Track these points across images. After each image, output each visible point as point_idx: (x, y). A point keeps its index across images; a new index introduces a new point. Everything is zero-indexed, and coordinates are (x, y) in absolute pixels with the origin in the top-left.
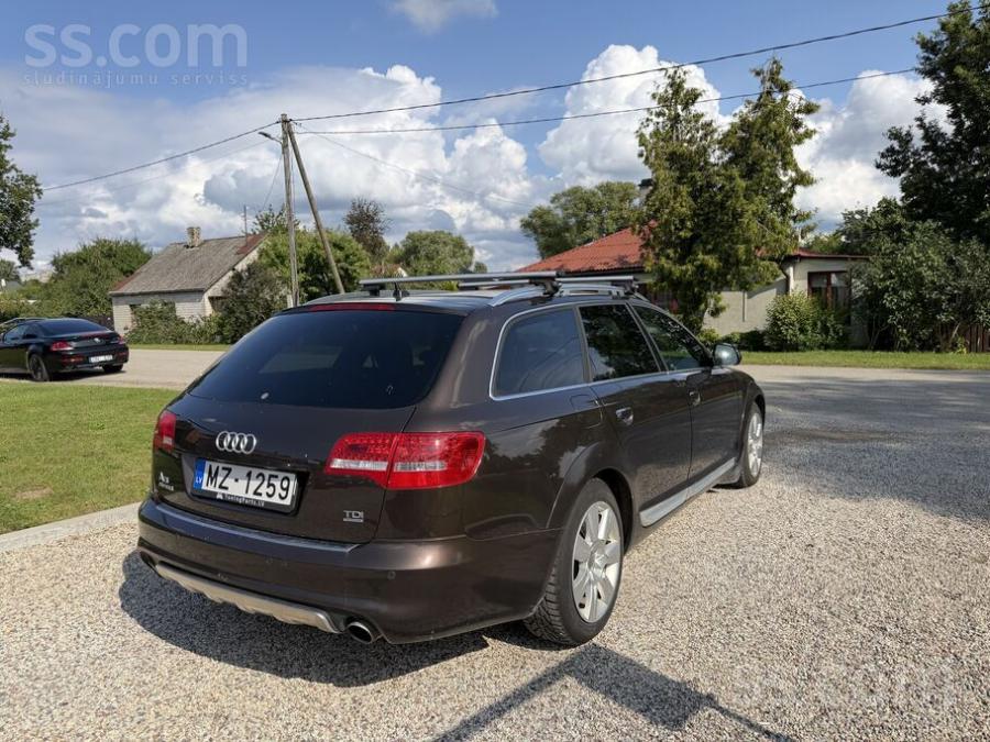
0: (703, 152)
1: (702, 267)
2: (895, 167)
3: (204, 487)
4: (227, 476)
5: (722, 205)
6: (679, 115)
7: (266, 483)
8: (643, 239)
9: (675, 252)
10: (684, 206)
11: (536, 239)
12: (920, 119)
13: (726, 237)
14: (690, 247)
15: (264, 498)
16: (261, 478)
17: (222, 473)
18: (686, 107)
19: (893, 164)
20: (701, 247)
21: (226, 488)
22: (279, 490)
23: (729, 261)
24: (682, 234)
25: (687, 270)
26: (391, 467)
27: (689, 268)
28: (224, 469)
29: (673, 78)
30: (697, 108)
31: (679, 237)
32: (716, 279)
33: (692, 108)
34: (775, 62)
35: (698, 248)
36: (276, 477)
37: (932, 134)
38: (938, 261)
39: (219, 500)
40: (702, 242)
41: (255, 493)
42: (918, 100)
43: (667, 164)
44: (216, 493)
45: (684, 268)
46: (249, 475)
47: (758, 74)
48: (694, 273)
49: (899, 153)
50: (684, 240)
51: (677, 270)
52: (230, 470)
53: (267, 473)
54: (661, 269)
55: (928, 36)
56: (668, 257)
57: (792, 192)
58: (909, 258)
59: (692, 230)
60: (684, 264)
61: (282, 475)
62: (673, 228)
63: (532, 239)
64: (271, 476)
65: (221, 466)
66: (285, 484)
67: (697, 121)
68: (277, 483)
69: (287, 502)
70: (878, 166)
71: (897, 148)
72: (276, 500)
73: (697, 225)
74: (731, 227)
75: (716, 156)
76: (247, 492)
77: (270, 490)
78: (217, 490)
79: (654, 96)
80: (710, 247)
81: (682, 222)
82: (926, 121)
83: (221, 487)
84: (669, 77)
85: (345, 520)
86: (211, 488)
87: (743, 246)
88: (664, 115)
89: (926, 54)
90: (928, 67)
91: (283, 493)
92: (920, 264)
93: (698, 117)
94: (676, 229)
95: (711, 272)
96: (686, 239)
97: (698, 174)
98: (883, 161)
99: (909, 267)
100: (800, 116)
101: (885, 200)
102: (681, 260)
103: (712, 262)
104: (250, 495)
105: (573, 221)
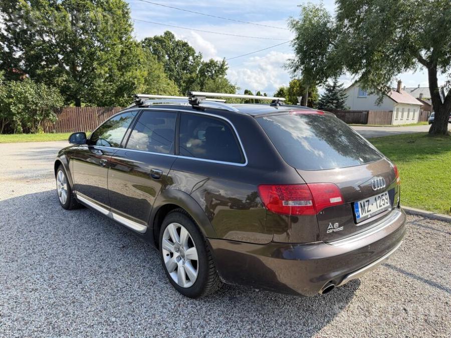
3: (361, 216)
4: (368, 204)
7: (381, 200)
15: (383, 207)
17: (366, 204)
21: (370, 211)
41: (380, 206)
44: (367, 216)
46: (375, 199)
52: (368, 201)
65: (365, 201)
68: (384, 198)
76: (377, 208)
77: (383, 202)
78: (367, 213)
86: (364, 214)
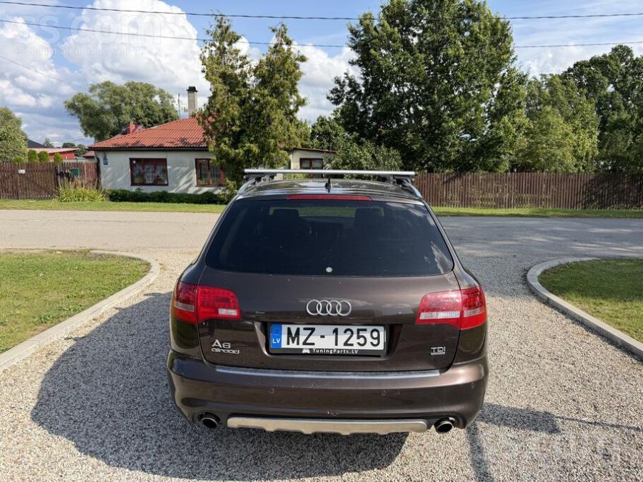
0: (244, 76)
1: (249, 151)
2: (337, 99)
3: (284, 345)
4: (310, 335)
5: (259, 113)
6: (225, 48)
7: (355, 336)
8: (205, 129)
9: (229, 140)
10: (235, 110)
11: (78, 117)
12: (346, 74)
13: (262, 134)
14: (239, 138)
15: (356, 347)
16: (349, 333)
17: (304, 333)
18: (230, 44)
19: (336, 97)
20: (247, 138)
22: (369, 340)
23: (264, 149)
24: (233, 128)
25: (240, 153)
26: (462, 313)
27: (241, 151)
28: (305, 329)
29: (221, 23)
30: (236, 46)
31: (232, 130)
32: (256, 160)
33: (234, 45)
34: (283, 25)
35: (245, 139)
36: (365, 330)
37: (353, 84)
38: (369, 156)
39: (306, 354)
40: (246, 135)
41: (346, 344)
42: (350, 63)
43: (220, 80)
44: (302, 349)
45: (237, 151)
46: (336, 331)
47: (274, 31)
48: (244, 155)
49: (340, 91)
50: (234, 133)
51: (232, 152)
52: (313, 330)
53: (355, 329)
54: (221, 151)
55: (354, 26)
56: (225, 143)
57: (296, 110)
58: (355, 154)
59: (239, 127)
60: (236, 148)
61: (370, 328)
62: (227, 124)
63: (76, 117)
64: (359, 330)
65: (302, 327)
66: (375, 334)
67: (237, 54)
68: (367, 335)
69: (381, 347)
70: (328, 98)
71: (339, 89)
72: (368, 347)
73: (243, 124)
74: (264, 127)
75: (252, 80)
76: (336, 344)
77: (362, 341)
78: (301, 346)
79: (208, 32)
80: (252, 139)
81: (233, 120)
82: (350, 75)
83: (305, 343)
84: (218, 21)
85: (432, 354)
86: (293, 345)
87: (273, 140)
88: (215, 46)
89: (352, 36)
90: (354, 45)
91: (375, 342)
92: (361, 158)
93: (237, 52)
94: (229, 124)
95: (254, 155)
96: (236, 132)
97: (242, 90)
98: (331, 95)
99: (356, 159)
100: (298, 62)
101: (320, 117)
102: (234, 145)
103: (255, 148)
104: (341, 346)
105: (108, 107)
